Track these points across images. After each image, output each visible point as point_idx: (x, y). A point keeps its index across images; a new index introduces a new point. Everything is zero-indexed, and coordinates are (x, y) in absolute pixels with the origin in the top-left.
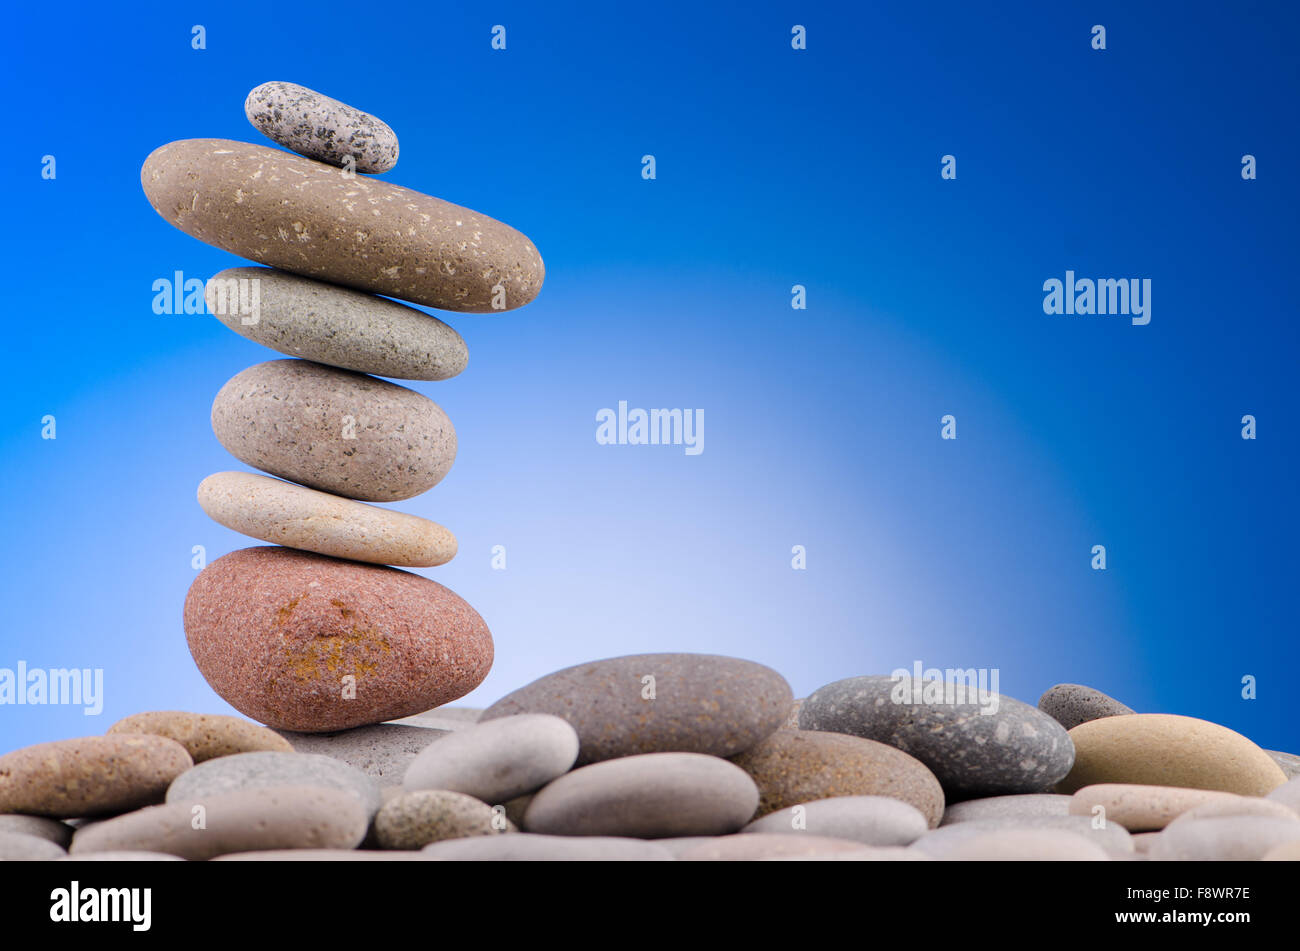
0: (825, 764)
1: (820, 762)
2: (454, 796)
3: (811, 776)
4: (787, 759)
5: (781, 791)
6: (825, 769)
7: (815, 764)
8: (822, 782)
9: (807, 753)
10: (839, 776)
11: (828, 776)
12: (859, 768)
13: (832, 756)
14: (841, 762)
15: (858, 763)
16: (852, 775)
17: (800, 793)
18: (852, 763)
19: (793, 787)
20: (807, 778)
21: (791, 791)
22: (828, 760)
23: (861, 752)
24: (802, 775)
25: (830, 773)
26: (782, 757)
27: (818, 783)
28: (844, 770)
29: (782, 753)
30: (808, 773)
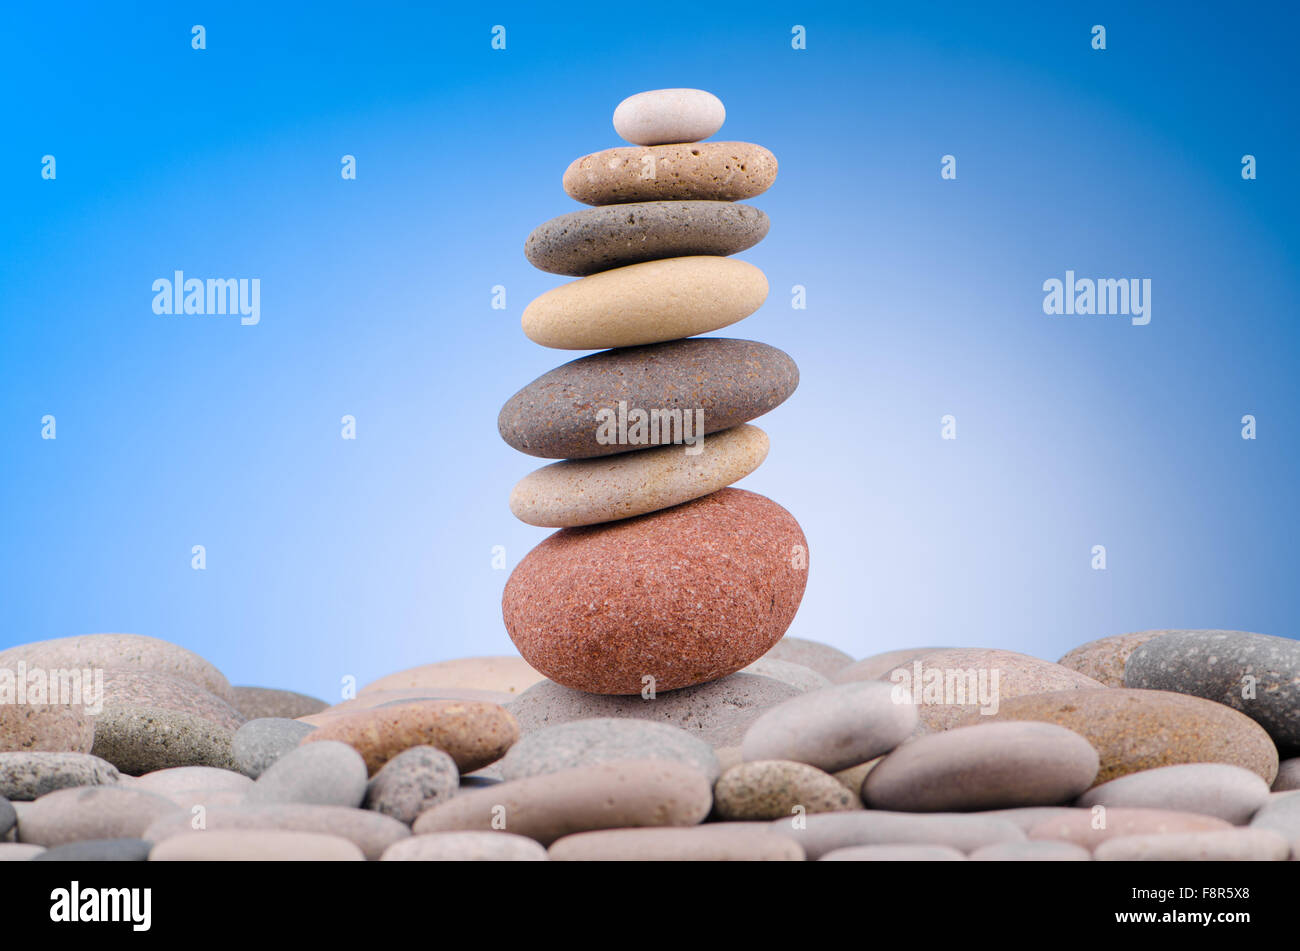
0: (1162, 725)
1: (1157, 724)
2: (796, 766)
3: (1149, 739)
4: (1123, 721)
5: (1119, 754)
6: (1163, 731)
7: (1152, 727)
8: (1160, 745)
9: (1144, 714)
10: (1177, 739)
11: (1165, 739)
12: (1196, 729)
13: (1169, 719)
14: (1178, 724)
15: (1195, 724)
16: (1189, 737)
17: (1138, 757)
18: (1189, 725)
19: (1131, 750)
20: (1143, 740)
21: (1128, 754)
22: (1165, 722)
23: (1197, 713)
24: (1140, 737)
25: (1167, 735)
26: (1118, 718)
27: (1156, 746)
28: (1181, 732)
29: (1119, 714)
30: (1146, 736)
